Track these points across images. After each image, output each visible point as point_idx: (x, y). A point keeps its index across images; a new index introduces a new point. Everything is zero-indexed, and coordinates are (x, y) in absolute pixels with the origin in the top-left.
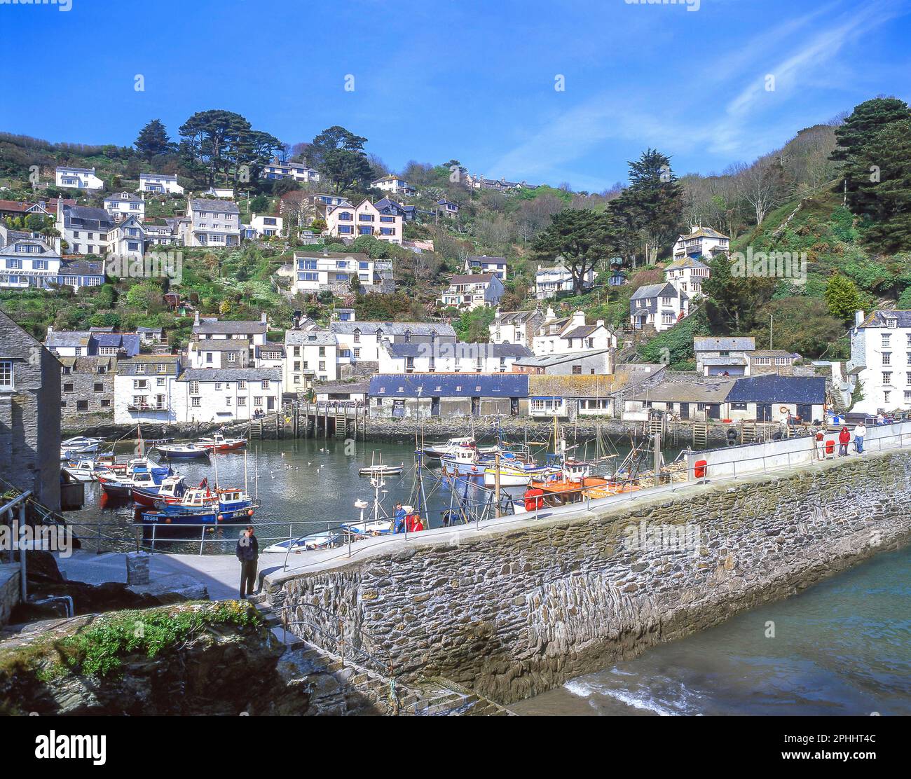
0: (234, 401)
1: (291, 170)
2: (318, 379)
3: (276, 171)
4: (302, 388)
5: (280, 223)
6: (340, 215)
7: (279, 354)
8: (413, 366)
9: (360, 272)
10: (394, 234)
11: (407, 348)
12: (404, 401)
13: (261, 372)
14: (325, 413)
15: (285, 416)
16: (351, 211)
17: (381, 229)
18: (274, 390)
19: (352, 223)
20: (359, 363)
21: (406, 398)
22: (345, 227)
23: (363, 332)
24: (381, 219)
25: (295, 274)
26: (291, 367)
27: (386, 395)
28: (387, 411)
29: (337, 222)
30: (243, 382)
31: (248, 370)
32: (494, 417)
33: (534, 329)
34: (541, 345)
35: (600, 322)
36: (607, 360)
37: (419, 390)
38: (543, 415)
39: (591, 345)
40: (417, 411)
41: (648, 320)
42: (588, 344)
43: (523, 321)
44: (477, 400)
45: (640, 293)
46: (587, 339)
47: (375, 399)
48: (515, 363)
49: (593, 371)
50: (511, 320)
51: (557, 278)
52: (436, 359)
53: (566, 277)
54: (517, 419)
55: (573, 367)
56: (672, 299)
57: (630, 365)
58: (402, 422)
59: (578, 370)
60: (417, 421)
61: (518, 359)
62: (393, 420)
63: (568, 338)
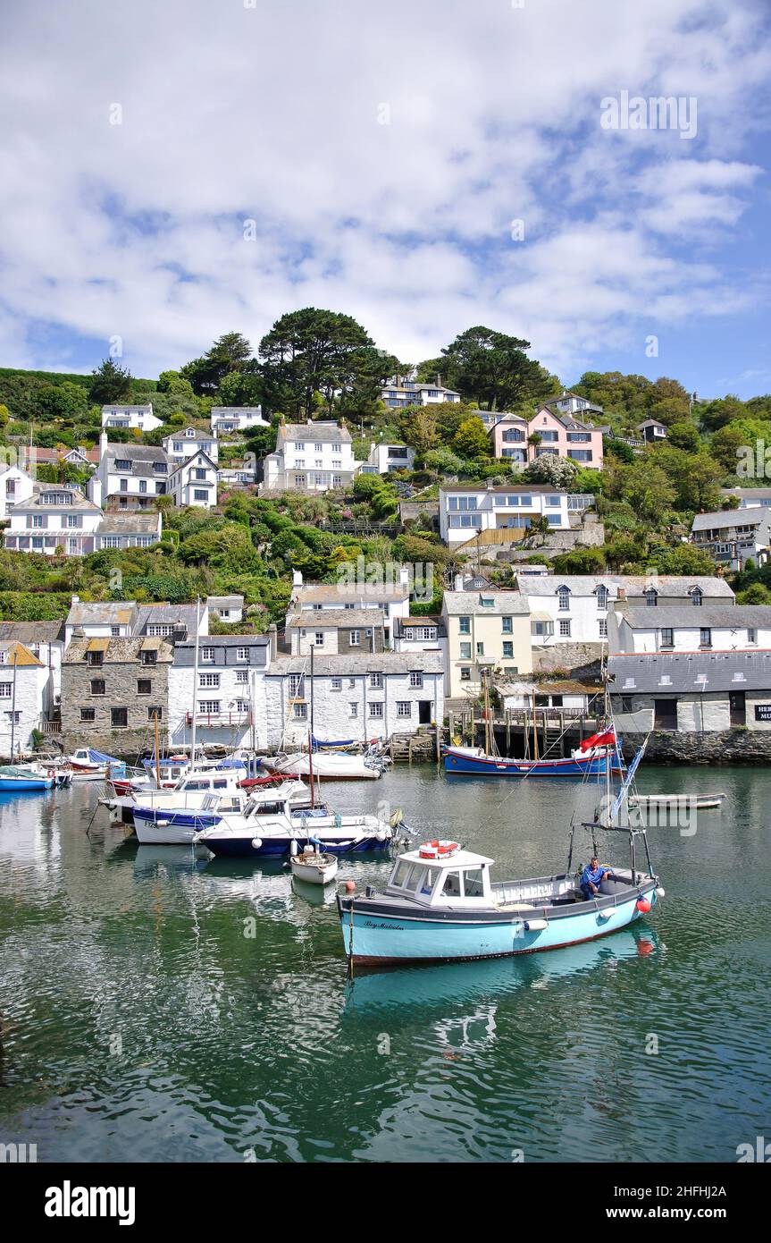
0: (364, 710)
1: (420, 392)
2: (502, 673)
3: (398, 396)
4: (475, 688)
5: (412, 455)
6: (505, 434)
7: (435, 630)
8: (672, 645)
9: (547, 512)
10: (590, 458)
11: (660, 615)
12: (675, 701)
13: (407, 659)
14: (523, 728)
15: (452, 734)
16: (521, 428)
17: (570, 452)
18: (429, 690)
19: (523, 445)
20: (569, 646)
21: (678, 696)
22: (512, 451)
23: (574, 591)
24: (569, 438)
25: (443, 520)
26: (456, 653)
27: (639, 691)
28: (644, 720)
29: (501, 445)
30: (378, 677)
31: (385, 656)
37: (702, 680)
40: (702, 720)
47: (616, 698)
52: (714, 632)
58: (672, 741)
60: (702, 738)
62: (656, 736)
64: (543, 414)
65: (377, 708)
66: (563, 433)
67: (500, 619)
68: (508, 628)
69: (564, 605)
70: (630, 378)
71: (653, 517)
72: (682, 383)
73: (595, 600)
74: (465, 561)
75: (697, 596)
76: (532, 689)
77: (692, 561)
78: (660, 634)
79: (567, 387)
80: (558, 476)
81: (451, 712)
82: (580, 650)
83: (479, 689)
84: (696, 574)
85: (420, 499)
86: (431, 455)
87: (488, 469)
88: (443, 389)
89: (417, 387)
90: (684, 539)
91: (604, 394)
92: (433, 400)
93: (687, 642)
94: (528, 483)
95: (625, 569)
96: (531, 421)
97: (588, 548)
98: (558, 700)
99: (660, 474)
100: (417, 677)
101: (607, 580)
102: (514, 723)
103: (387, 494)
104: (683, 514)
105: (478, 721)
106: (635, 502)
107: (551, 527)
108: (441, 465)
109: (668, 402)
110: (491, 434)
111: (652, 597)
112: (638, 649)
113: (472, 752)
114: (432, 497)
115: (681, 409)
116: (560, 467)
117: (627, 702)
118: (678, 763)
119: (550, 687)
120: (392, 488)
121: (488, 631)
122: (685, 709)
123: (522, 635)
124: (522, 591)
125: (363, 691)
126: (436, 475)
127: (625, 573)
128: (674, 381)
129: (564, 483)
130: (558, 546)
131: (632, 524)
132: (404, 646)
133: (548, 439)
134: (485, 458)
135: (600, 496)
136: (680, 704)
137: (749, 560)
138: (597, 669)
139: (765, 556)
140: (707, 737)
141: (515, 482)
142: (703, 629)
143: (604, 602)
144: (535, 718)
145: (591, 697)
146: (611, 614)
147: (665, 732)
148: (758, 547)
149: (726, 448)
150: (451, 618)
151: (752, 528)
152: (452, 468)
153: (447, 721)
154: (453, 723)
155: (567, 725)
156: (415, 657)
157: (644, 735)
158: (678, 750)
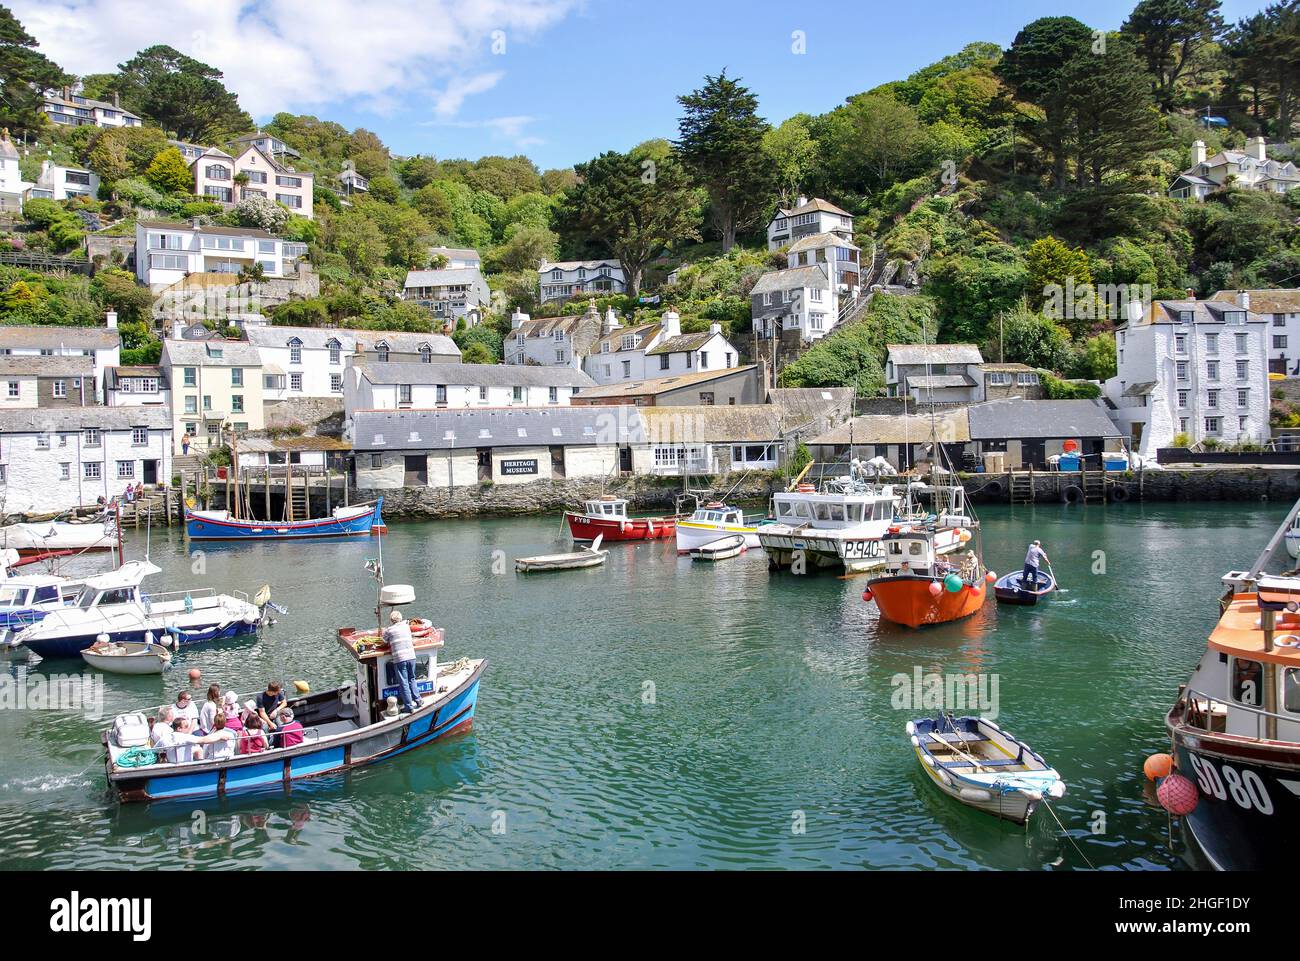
0: (77, 471)
1: (93, 110)
2: (232, 428)
3: (66, 112)
4: (201, 444)
5: (96, 182)
6: (208, 170)
7: (156, 382)
8: (410, 401)
9: (259, 258)
10: (299, 205)
11: (397, 370)
12: (425, 457)
13: (128, 413)
14: (265, 487)
15: (185, 495)
16: (226, 164)
18: (156, 447)
19: (229, 184)
20: (301, 400)
21: (428, 452)
22: (216, 189)
23: (306, 344)
24: (278, 181)
25: (141, 258)
26: (180, 407)
27: (389, 447)
28: (392, 477)
29: (203, 181)
30: (95, 433)
31: (101, 410)
32: (591, 480)
33: (585, 346)
34: (603, 370)
35: (717, 327)
36: (753, 382)
37: (450, 437)
38: (676, 473)
39: (704, 364)
40: (451, 475)
41: (787, 325)
42: (700, 362)
43: (567, 332)
44: (558, 451)
45: (769, 283)
46: (699, 353)
47: (365, 455)
48: (576, 396)
49: (732, 401)
50: (546, 331)
51: (574, 278)
52: (449, 389)
53: (589, 276)
54: (631, 483)
55: (701, 394)
56: (823, 292)
57: (795, 390)
58: (423, 496)
59: (709, 399)
60: (451, 493)
61: (576, 390)
62: (406, 492)
63: (660, 354)
64: (252, 152)
65: (93, 469)
66: (272, 175)
67: (230, 370)
68: (237, 380)
69: (296, 358)
70: (327, 125)
71: (368, 273)
72: (380, 136)
73: (327, 353)
75: (427, 354)
76: (267, 445)
77: (415, 319)
78: (399, 389)
79: (261, 125)
80: (269, 221)
81: (183, 471)
82: (312, 405)
83: (206, 446)
84: (417, 331)
85: (112, 233)
86: (122, 185)
87: (190, 207)
88: (120, 110)
89: (89, 104)
90: (397, 294)
91: (299, 138)
92: (109, 121)
93: (424, 398)
94: (235, 225)
95: (349, 323)
96: (239, 157)
97: (303, 299)
98: (295, 458)
99: (372, 228)
100: (141, 433)
101: (336, 333)
102: (254, 481)
103: (70, 224)
104: (393, 269)
105: (213, 481)
106: (350, 254)
107: (265, 274)
108: (134, 198)
109: (370, 153)
110: (193, 167)
112: (378, 405)
113: (221, 516)
114: (125, 232)
116: (272, 212)
117: (377, 456)
118: (429, 518)
119: (286, 443)
120: (75, 217)
122: (437, 468)
123: (253, 388)
124: (252, 342)
125: (77, 449)
126: (130, 208)
127: (349, 326)
128: (373, 134)
129: (274, 229)
130: (273, 294)
131: (345, 276)
132: (118, 398)
133: (255, 180)
134: (186, 194)
135: (313, 245)
136: (429, 460)
137: (461, 319)
138: (333, 425)
139: (475, 316)
140: (455, 492)
141: (222, 223)
142: (439, 386)
143: (338, 355)
144: (274, 476)
145: (330, 453)
146: (349, 368)
147: (415, 487)
148: (469, 307)
149: (428, 207)
150: (174, 369)
151: (464, 288)
152: (148, 201)
153: (177, 481)
154: (185, 484)
155: (312, 482)
156: (136, 411)
157: (395, 492)
158: (429, 504)
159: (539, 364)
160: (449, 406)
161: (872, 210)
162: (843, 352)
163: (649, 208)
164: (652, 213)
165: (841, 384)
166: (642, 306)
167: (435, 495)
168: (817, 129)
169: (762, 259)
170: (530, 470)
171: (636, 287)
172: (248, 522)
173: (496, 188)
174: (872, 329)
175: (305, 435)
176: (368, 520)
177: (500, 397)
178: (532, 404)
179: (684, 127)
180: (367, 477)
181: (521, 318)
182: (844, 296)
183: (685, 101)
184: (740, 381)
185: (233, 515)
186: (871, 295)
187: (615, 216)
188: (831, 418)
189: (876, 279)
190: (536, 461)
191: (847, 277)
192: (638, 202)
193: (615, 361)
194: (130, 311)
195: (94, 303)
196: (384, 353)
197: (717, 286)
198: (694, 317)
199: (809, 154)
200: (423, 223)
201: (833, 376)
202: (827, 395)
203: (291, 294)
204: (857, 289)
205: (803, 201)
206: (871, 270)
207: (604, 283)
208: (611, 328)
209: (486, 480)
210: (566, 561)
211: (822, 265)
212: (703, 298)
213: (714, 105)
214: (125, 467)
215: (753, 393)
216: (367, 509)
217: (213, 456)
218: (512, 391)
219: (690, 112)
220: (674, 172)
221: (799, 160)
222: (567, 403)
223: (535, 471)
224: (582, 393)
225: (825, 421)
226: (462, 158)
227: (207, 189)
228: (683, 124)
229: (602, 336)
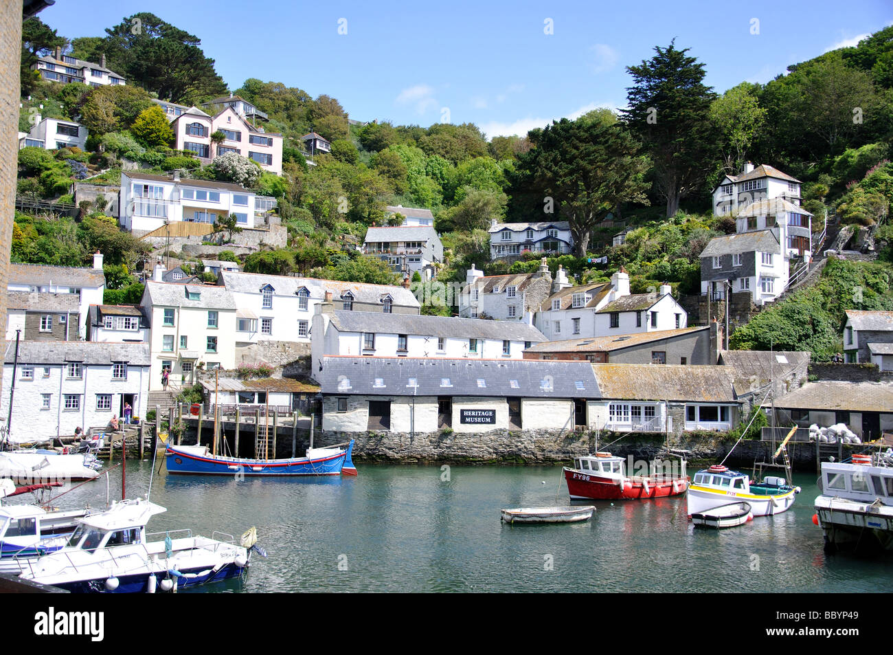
0: (58, 402)
1: (82, 69)
2: (205, 368)
3: (57, 70)
4: (177, 381)
5: (84, 137)
6: (188, 127)
7: (136, 321)
8: (373, 349)
9: (234, 209)
10: (270, 162)
12: (389, 403)
13: (109, 349)
14: (235, 424)
15: (158, 430)
16: (205, 123)
17: (251, 154)
18: (134, 383)
19: (206, 141)
20: (271, 344)
21: (392, 398)
22: (195, 146)
23: (278, 291)
24: (252, 140)
25: (124, 206)
26: (158, 345)
27: (357, 392)
28: (357, 420)
29: (183, 138)
31: (83, 345)
32: (546, 432)
33: (536, 302)
34: (554, 326)
35: (667, 289)
36: (705, 344)
37: (413, 384)
38: (629, 430)
39: (654, 324)
40: (413, 421)
41: (737, 287)
42: (650, 321)
43: (520, 289)
44: (515, 403)
45: (718, 247)
46: (649, 313)
47: (333, 399)
48: (528, 350)
49: (684, 361)
50: (499, 287)
51: (523, 238)
52: (409, 339)
53: (537, 237)
54: (586, 438)
55: (654, 353)
56: (775, 256)
57: (746, 353)
58: (385, 440)
59: (660, 357)
60: (412, 438)
61: (527, 344)
62: (369, 436)
63: (611, 313)
64: (229, 112)
65: (73, 401)
66: (246, 134)
67: (206, 313)
68: (213, 322)
69: (268, 303)
70: (293, 91)
71: (330, 227)
72: (341, 103)
73: (297, 301)
74: (150, 251)
75: (388, 305)
76: (238, 385)
77: (375, 271)
78: (363, 337)
80: (243, 176)
81: (158, 406)
82: (280, 349)
83: (180, 383)
84: (377, 283)
85: (98, 182)
86: (108, 138)
87: (170, 160)
88: (107, 70)
89: (78, 63)
90: (358, 248)
91: (267, 102)
92: (96, 80)
93: (387, 347)
94: (212, 179)
95: (315, 273)
96: (216, 117)
97: (272, 249)
98: (263, 398)
99: (337, 185)
100: (121, 368)
101: (306, 282)
103: (60, 172)
104: (354, 225)
105: (186, 417)
106: (315, 210)
107: (239, 225)
108: (120, 150)
109: (331, 118)
110: (174, 124)
111: (349, 302)
112: (343, 352)
113: (198, 451)
114: (110, 181)
115: (343, 128)
116: (245, 168)
117: (344, 401)
118: (389, 462)
119: (255, 384)
120: (65, 166)
121: (193, 324)
122: (399, 414)
123: (227, 330)
124: (228, 287)
125: (59, 381)
126: (115, 159)
127: (315, 276)
128: (334, 100)
129: (247, 183)
130: (245, 244)
132: (100, 335)
133: (231, 138)
134: (168, 149)
135: (282, 200)
136: (393, 406)
137: (416, 274)
138: (301, 370)
139: (429, 271)
140: (416, 438)
141: (200, 177)
142: (401, 336)
143: (306, 303)
144: (243, 414)
145: (297, 395)
146: (317, 315)
147: (378, 431)
148: (424, 263)
149: (386, 168)
150: (155, 309)
151: (419, 244)
152: (132, 154)
153: (152, 416)
154: (159, 418)
155: (280, 422)
156: (118, 348)
157: (358, 435)
158: (390, 449)
159: (491, 318)
160: (409, 355)
161: (822, 176)
162: (796, 316)
163: (600, 173)
164: (602, 178)
165: (793, 348)
166: (590, 266)
167: (397, 440)
168: (765, 96)
169: (709, 222)
170: (488, 420)
171: (584, 248)
172: (224, 458)
173: (447, 152)
174: (825, 294)
175: (273, 376)
176: (339, 462)
177: (456, 349)
178: (487, 356)
179: (632, 96)
180: (333, 419)
181: (475, 274)
182: (795, 261)
183: (634, 71)
184: (691, 342)
185: (211, 452)
186: (824, 261)
187: (567, 180)
188: (787, 382)
189: (829, 243)
190: (494, 412)
191: (797, 242)
192: (589, 167)
193: (566, 318)
194: (114, 254)
195: (81, 245)
196: (349, 301)
197: (664, 248)
198: (643, 278)
199: (756, 120)
200: (382, 183)
201: (786, 339)
202: (782, 358)
203: (261, 244)
204: (808, 254)
205: (750, 167)
206: (823, 236)
207: (550, 244)
208: (561, 287)
209: (445, 427)
210: (552, 515)
211: (773, 230)
212: (649, 260)
213: (661, 75)
214: (104, 400)
215: (704, 354)
216: (338, 451)
217: (186, 393)
218: (468, 344)
219: (638, 82)
220: (624, 139)
221: (747, 128)
222: (520, 356)
223: (493, 421)
224: (533, 348)
225: (781, 385)
226: (415, 124)
227: (186, 145)
228: (630, 94)
229: (552, 294)
